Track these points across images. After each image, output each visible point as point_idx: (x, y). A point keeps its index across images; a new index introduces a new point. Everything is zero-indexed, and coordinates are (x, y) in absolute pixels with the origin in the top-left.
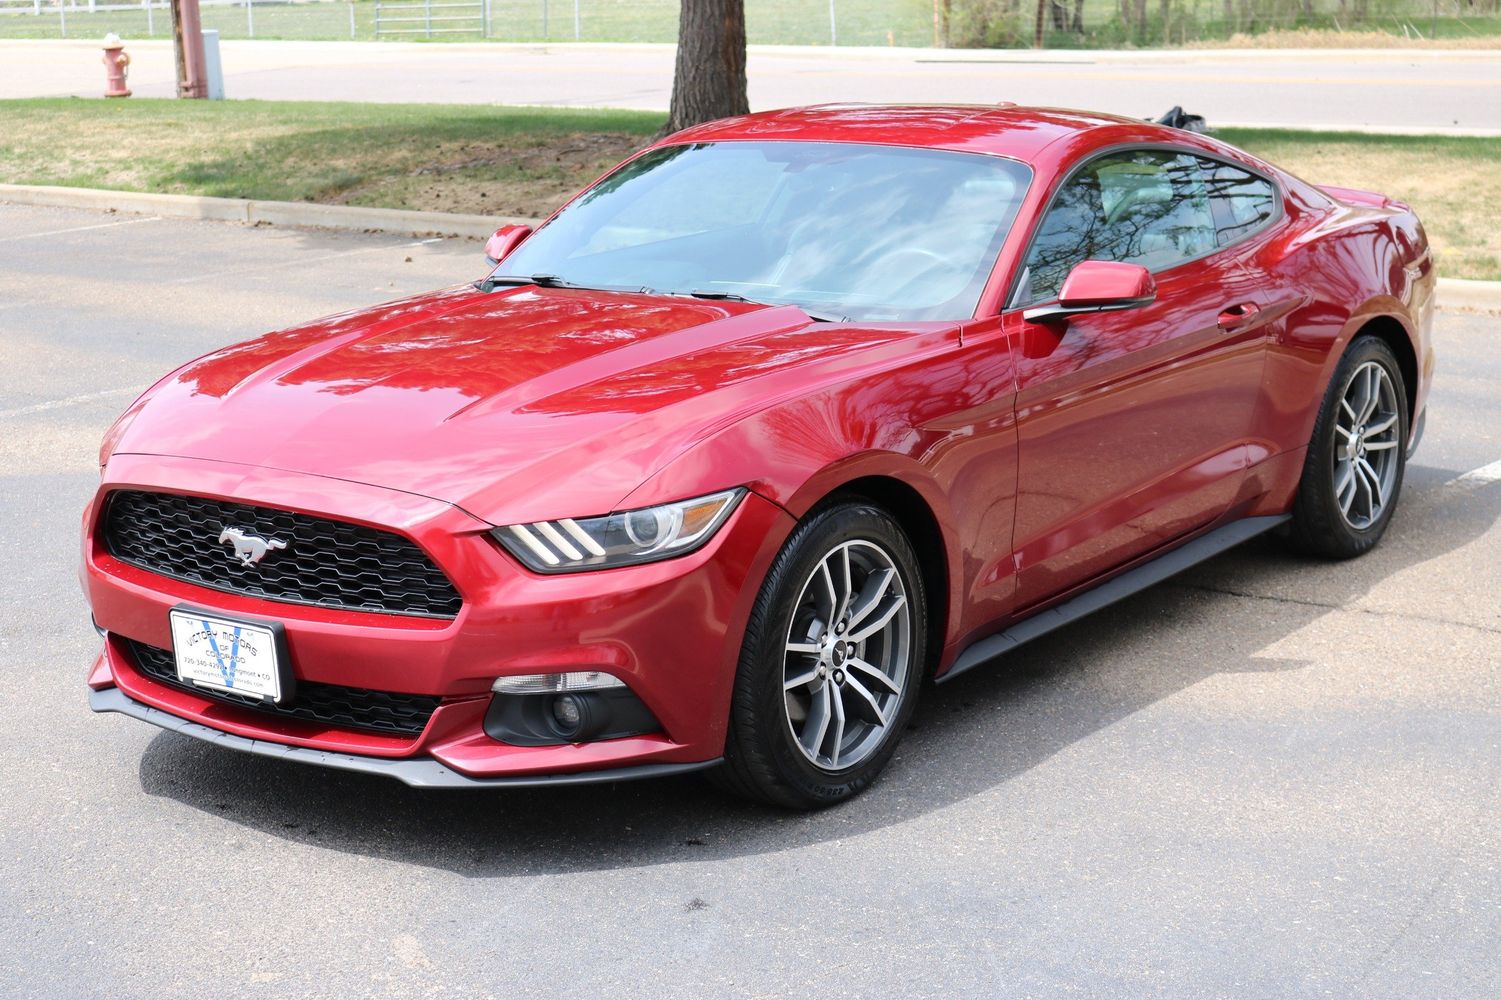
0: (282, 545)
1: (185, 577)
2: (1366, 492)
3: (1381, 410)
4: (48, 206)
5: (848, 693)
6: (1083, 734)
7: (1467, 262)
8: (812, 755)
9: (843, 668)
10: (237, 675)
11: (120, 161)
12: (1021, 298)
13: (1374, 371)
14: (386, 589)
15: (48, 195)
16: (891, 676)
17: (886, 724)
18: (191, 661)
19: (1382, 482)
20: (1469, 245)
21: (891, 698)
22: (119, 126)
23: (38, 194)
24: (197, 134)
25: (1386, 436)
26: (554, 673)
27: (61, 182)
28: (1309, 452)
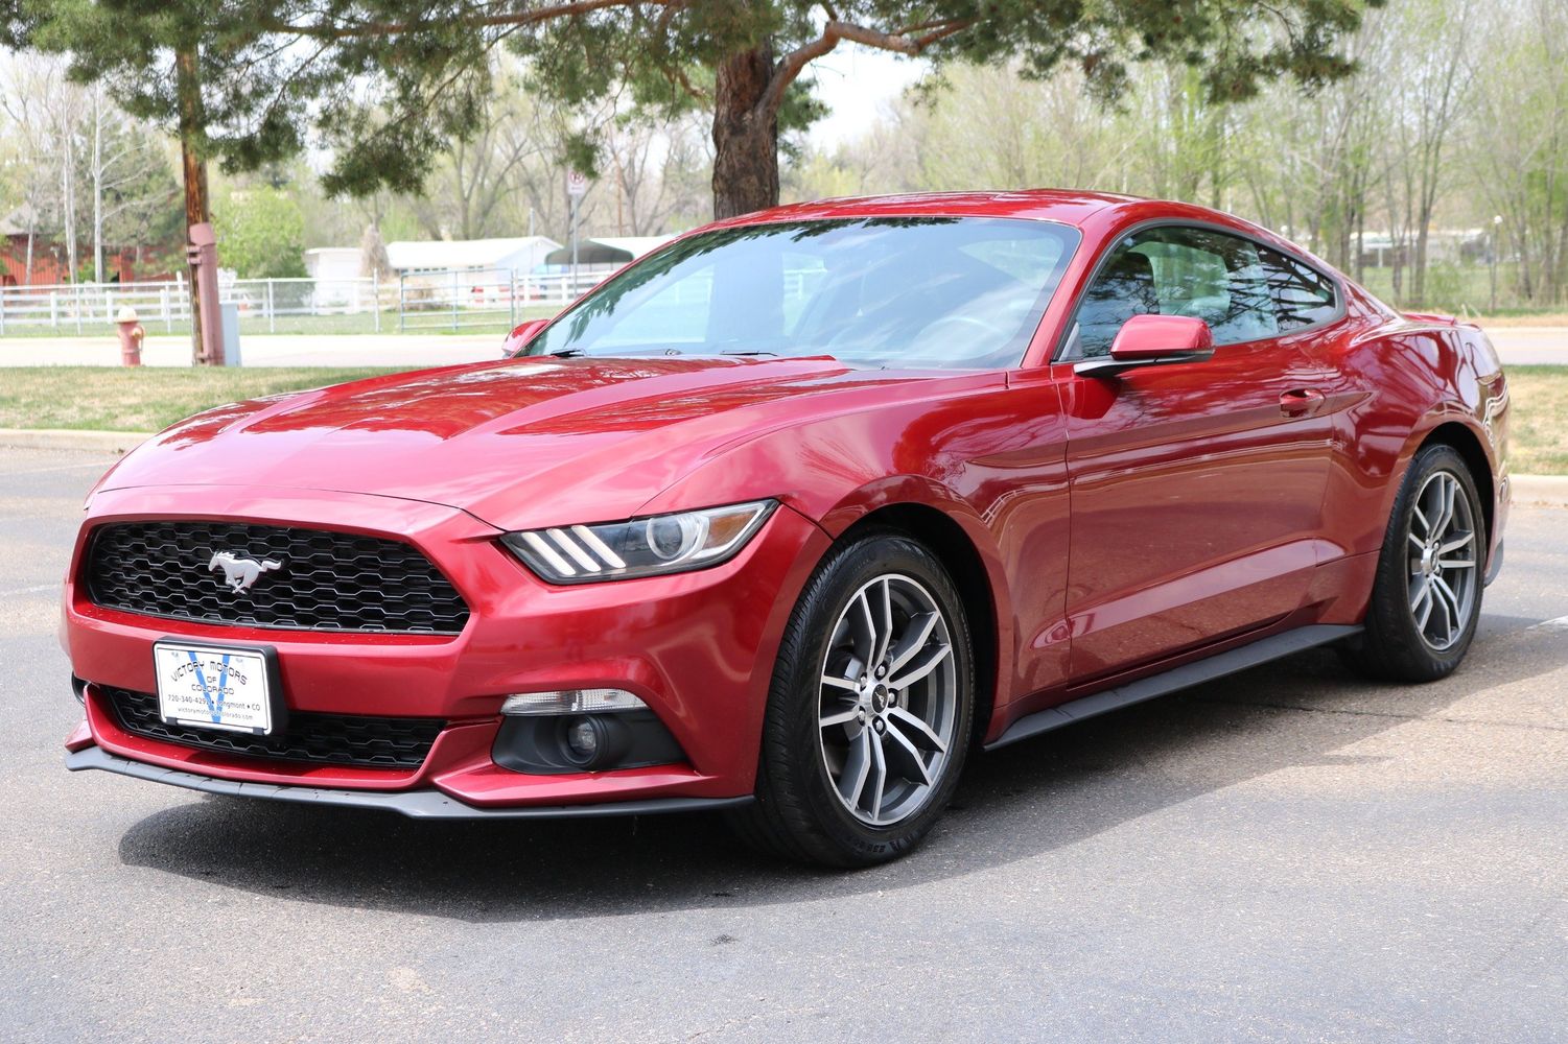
0: (276, 566)
1: (172, 615)
2: (1443, 612)
3: (1456, 527)
4: (54, 449)
5: (890, 744)
6: (1147, 811)
7: (1538, 460)
8: (851, 804)
9: (884, 715)
10: (225, 708)
11: (130, 407)
12: (1070, 352)
13: (1447, 482)
14: (388, 606)
15: (55, 438)
16: (937, 731)
17: (932, 783)
18: (175, 698)
19: (1460, 603)
20: (1541, 445)
21: (937, 755)
22: (131, 378)
23: (43, 437)
24: (211, 382)
25: (1463, 552)
26: (569, 689)
27: (67, 426)
28: (1381, 560)
